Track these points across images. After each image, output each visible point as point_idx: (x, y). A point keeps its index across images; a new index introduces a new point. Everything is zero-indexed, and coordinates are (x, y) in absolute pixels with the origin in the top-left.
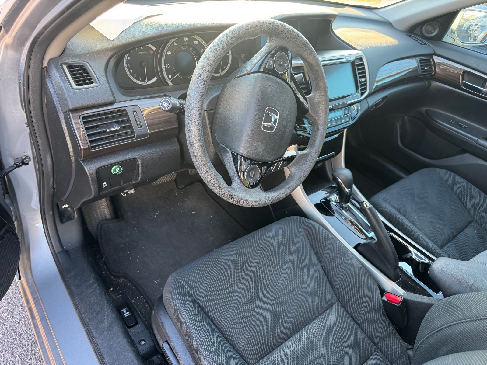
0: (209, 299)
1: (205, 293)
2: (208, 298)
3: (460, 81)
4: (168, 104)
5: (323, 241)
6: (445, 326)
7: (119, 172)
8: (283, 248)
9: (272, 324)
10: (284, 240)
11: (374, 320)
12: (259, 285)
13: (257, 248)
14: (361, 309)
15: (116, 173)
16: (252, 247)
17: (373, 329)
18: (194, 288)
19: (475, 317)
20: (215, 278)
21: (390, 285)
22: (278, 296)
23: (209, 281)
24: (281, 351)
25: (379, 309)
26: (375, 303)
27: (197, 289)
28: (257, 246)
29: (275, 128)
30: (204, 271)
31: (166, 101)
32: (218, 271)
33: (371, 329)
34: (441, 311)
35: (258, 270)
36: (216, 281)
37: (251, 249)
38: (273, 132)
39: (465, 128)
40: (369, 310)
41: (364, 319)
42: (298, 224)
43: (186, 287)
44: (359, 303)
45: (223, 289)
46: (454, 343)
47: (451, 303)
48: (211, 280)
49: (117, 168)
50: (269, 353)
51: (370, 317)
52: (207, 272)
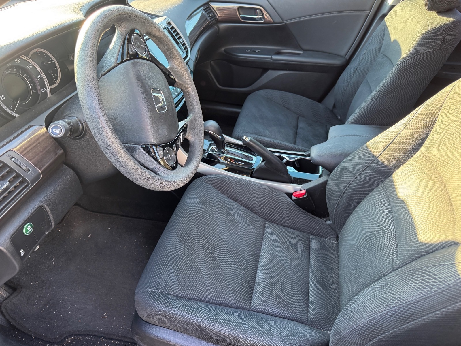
0: (185, 286)
1: (178, 284)
2: (183, 286)
3: (239, 17)
4: (60, 129)
5: (229, 185)
6: (346, 188)
7: (32, 230)
8: (207, 208)
9: (240, 268)
10: (204, 202)
11: (297, 217)
12: (212, 248)
13: (189, 222)
14: (284, 216)
15: (29, 233)
16: (185, 224)
17: (299, 223)
18: (166, 287)
19: (361, 170)
20: (177, 267)
21: (290, 188)
22: (230, 245)
23: (174, 273)
24: (259, 283)
25: (295, 207)
26: (290, 205)
27: (170, 286)
28: (188, 220)
29: (166, 107)
30: (163, 268)
31: (56, 127)
32: (175, 261)
33: (298, 224)
34: (337, 181)
35: (203, 237)
36: (179, 269)
37: (186, 225)
38: (166, 111)
39: (258, 52)
40: (290, 212)
41: (290, 221)
42: (204, 184)
43: (160, 291)
44: (280, 212)
45: (189, 271)
46: (358, 195)
47: (340, 171)
48: (175, 271)
49: (28, 227)
50: (253, 291)
51: (293, 217)
52: (167, 267)
